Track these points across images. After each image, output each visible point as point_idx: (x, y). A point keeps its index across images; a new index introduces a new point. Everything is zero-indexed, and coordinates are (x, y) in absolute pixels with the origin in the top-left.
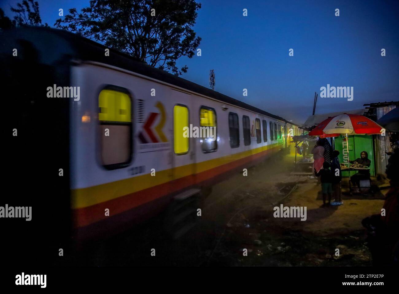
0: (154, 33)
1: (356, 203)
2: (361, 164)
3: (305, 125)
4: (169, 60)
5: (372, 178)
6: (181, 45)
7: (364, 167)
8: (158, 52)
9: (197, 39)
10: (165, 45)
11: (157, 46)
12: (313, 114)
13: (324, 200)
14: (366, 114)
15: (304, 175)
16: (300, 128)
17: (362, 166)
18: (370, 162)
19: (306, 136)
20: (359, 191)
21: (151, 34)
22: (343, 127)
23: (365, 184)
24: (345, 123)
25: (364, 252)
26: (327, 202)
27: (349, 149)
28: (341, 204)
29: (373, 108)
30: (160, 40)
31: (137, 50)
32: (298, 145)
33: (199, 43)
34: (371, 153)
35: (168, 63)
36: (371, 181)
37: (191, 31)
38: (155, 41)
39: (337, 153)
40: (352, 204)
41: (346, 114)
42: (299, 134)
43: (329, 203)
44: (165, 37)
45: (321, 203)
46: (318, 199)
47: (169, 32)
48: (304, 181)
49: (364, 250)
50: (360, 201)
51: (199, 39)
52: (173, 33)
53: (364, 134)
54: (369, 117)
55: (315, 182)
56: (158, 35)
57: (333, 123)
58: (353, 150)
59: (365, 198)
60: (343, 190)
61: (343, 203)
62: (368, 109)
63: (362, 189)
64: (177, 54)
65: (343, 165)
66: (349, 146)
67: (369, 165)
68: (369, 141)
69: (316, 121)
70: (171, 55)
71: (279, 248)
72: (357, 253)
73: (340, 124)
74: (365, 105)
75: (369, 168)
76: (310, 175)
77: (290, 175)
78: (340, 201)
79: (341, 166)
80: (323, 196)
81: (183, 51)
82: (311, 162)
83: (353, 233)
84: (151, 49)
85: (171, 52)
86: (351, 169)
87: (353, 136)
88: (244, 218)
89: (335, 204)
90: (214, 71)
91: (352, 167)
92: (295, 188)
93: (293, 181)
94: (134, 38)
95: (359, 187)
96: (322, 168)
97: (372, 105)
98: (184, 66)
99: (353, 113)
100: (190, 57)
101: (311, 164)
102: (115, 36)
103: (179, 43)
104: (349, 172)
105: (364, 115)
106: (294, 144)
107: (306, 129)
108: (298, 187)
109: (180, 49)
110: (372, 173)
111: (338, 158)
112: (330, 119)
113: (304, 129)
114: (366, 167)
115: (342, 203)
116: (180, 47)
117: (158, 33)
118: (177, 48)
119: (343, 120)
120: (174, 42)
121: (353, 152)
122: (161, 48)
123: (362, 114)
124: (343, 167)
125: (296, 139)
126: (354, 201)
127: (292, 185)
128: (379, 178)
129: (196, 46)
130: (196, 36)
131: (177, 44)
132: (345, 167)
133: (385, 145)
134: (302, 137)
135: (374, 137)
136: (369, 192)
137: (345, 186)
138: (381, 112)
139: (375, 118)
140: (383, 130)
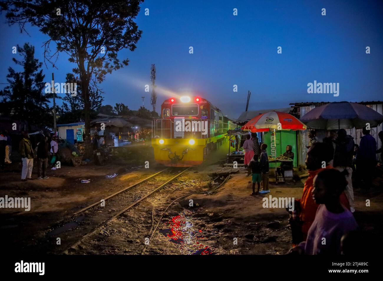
0: (96, 24)
1: (281, 191)
2: (286, 156)
3: (239, 120)
4: (111, 52)
5: (295, 169)
6: (123, 38)
7: (288, 159)
8: (99, 43)
9: (138, 32)
10: (107, 36)
11: (99, 37)
12: (246, 110)
13: (254, 189)
14: (291, 112)
16: (234, 123)
17: (286, 158)
18: (293, 154)
19: (239, 131)
20: (284, 180)
21: (93, 24)
22: (272, 123)
23: (289, 174)
24: (273, 120)
25: (286, 234)
26: (256, 190)
27: (277, 143)
28: (268, 192)
29: (297, 106)
30: (102, 31)
31: (78, 39)
32: (232, 139)
33: (140, 36)
34: (294, 147)
35: (109, 55)
36: (293, 171)
37: (133, 24)
38: (97, 32)
40: (277, 192)
41: (274, 111)
43: (258, 192)
44: (107, 28)
46: (248, 188)
47: (111, 24)
48: (236, 171)
49: (286, 232)
50: (284, 189)
51: (141, 32)
52: (115, 26)
53: (289, 130)
54: (293, 115)
55: (246, 173)
56: (99, 26)
57: (263, 118)
58: (280, 144)
59: (288, 186)
60: (271, 180)
61: (269, 191)
62: (294, 108)
63: (286, 179)
64: (118, 46)
65: (271, 157)
66: (276, 140)
67: (292, 158)
68: (293, 136)
69: (249, 117)
70: (112, 46)
72: (280, 235)
73: (269, 120)
74: (290, 104)
75: (292, 160)
76: (242, 166)
77: (224, 166)
78: (267, 189)
79: (269, 158)
81: (125, 43)
82: (243, 154)
83: (278, 217)
84: (93, 39)
85: (112, 43)
86: (277, 161)
87: (280, 131)
89: (263, 192)
90: (155, 66)
91: (279, 159)
92: (228, 177)
93: (226, 171)
94: (74, 26)
95: (284, 177)
96: (252, 160)
97: (296, 104)
98: (126, 60)
99: (280, 111)
100: (132, 50)
101: (243, 156)
103: (121, 35)
104: (276, 163)
105: (290, 113)
106: (228, 137)
107: (239, 124)
108: (230, 176)
109: (123, 41)
110: (295, 165)
111: (266, 151)
112: (261, 115)
113: (238, 124)
114: (290, 159)
116: (122, 40)
117: (100, 24)
118: (120, 40)
119: (272, 117)
120: (116, 34)
121: (279, 146)
122: (103, 39)
123: (288, 112)
124: (270, 159)
125: (230, 132)
126: (279, 189)
127: (226, 175)
128: (300, 169)
129: (137, 39)
130: (138, 29)
131: (120, 36)
132: (273, 159)
133: (306, 140)
134: (236, 131)
135: (297, 133)
136: (291, 181)
137: (272, 176)
138: (303, 111)
139: (298, 116)
140: (305, 127)
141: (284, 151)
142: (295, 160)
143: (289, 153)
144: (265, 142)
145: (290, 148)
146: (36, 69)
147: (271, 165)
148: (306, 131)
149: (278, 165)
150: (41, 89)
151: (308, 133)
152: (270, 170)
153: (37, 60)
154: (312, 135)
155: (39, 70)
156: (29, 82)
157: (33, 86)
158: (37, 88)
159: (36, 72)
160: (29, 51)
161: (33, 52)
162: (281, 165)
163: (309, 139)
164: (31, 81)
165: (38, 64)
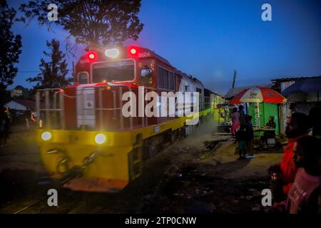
0: (105, 20)
2: (269, 126)
3: (226, 96)
5: (277, 137)
6: (128, 30)
9: (140, 25)
12: (233, 87)
13: (240, 154)
14: (273, 88)
15: (225, 135)
16: (223, 98)
19: (227, 105)
20: (267, 147)
21: (103, 20)
22: (255, 97)
23: (271, 141)
24: (256, 94)
26: (242, 155)
27: (260, 115)
28: (253, 158)
29: (278, 82)
30: (111, 25)
31: (91, 33)
32: (221, 112)
33: (142, 28)
34: (276, 118)
36: (276, 139)
37: (136, 18)
38: (107, 26)
39: (250, 118)
40: (261, 157)
41: (258, 87)
42: (222, 103)
43: (244, 157)
45: (238, 156)
46: (235, 153)
48: (225, 139)
50: (267, 154)
51: (142, 25)
52: (121, 20)
54: (275, 90)
55: (233, 140)
57: (248, 93)
58: (263, 115)
59: (271, 152)
60: (255, 147)
62: (275, 84)
64: (124, 37)
66: (260, 112)
67: (275, 127)
68: (275, 107)
69: (235, 92)
70: (119, 38)
71: (205, 192)
73: (253, 95)
74: (272, 80)
76: (229, 135)
77: (214, 135)
78: (252, 155)
79: (253, 127)
80: (239, 151)
81: (129, 35)
82: (230, 124)
83: (262, 179)
84: (103, 32)
85: (119, 35)
86: (261, 130)
88: (177, 168)
89: (248, 157)
91: (262, 128)
92: (218, 145)
93: (216, 140)
94: (88, 23)
95: (267, 144)
97: (277, 80)
99: (263, 86)
100: (136, 40)
102: (73, 21)
104: (260, 132)
106: (218, 110)
107: (227, 99)
108: (220, 144)
109: (128, 33)
110: (277, 133)
112: (246, 90)
115: (254, 156)
117: (109, 20)
118: (125, 32)
119: (255, 92)
121: (263, 117)
123: (270, 87)
124: (255, 128)
125: (219, 106)
126: (263, 155)
127: (216, 143)
128: (282, 137)
129: (139, 30)
130: (140, 22)
131: (125, 29)
132: (257, 129)
133: (286, 112)
134: (224, 105)
135: (279, 105)
136: (274, 148)
137: (257, 143)
138: (284, 86)
139: (279, 91)
140: (285, 100)
141: (267, 121)
142: (277, 129)
143: (271, 123)
144: (250, 114)
145: (272, 118)
146: (60, 59)
147: (255, 134)
148: (286, 104)
149: (262, 134)
150: (64, 75)
151: (289, 106)
152: (255, 138)
153: (61, 52)
154: (292, 107)
155: (63, 60)
156: (55, 70)
157: (59, 72)
158: (61, 74)
159: (60, 62)
160: (55, 45)
161: (58, 46)
162: (264, 134)
163: (289, 111)
164: (57, 68)
165: (62, 55)
